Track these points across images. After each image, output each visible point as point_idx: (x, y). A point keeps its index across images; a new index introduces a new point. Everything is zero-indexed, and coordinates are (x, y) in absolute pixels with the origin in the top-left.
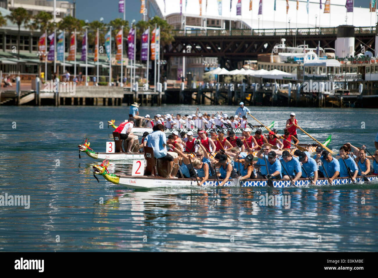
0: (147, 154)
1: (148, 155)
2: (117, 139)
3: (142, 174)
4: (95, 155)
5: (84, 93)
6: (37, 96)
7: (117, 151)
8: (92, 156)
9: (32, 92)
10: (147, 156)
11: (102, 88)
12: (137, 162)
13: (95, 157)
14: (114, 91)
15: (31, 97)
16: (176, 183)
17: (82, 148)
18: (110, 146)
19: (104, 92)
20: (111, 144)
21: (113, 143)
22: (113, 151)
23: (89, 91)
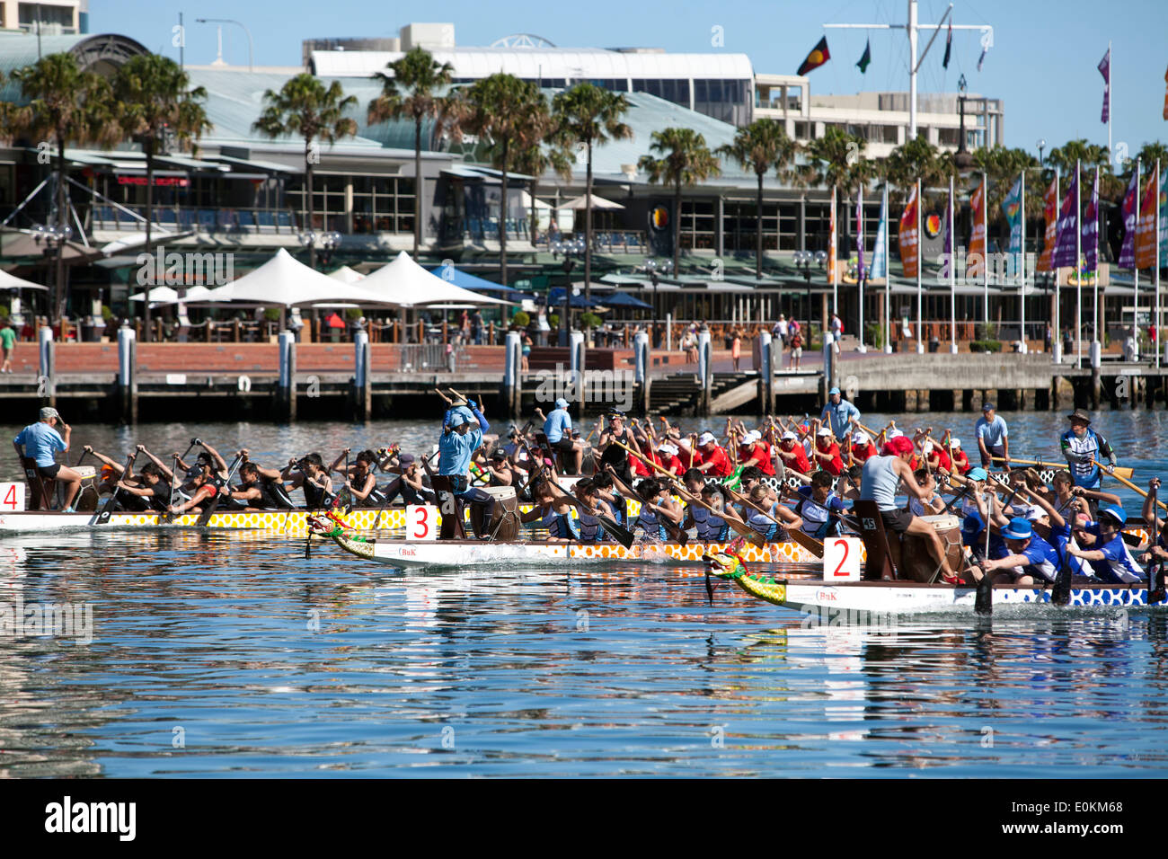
0: (864, 520)
1: (866, 523)
3: (856, 576)
5: (919, 376)
6: (763, 387)
9: (750, 378)
10: (866, 527)
11: (976, 361)
12: (836, 544)
14: (1019, 368)
15: (748, 391)
16: (929, 596)
19: (986, 372)
23: (936, 371)
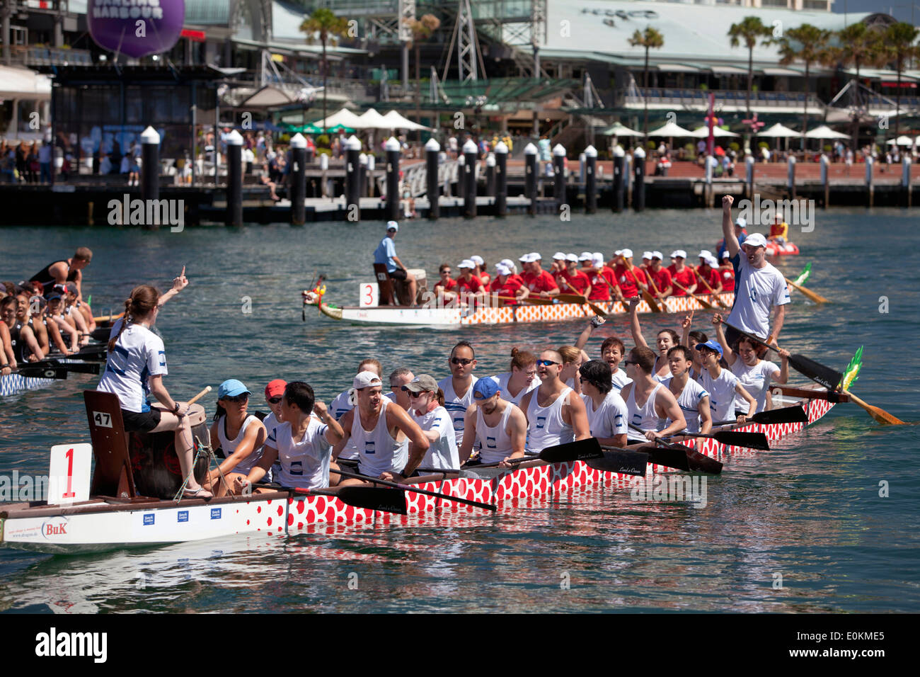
2: (383, 277)
4: (337, 312)
7: (384, 302)
8: (332, 314)
13: (337, 315)
17: (310, 298)
18: (369, 292)
20: (369, 288)
21: (375, 286)
22: (375, 303)
